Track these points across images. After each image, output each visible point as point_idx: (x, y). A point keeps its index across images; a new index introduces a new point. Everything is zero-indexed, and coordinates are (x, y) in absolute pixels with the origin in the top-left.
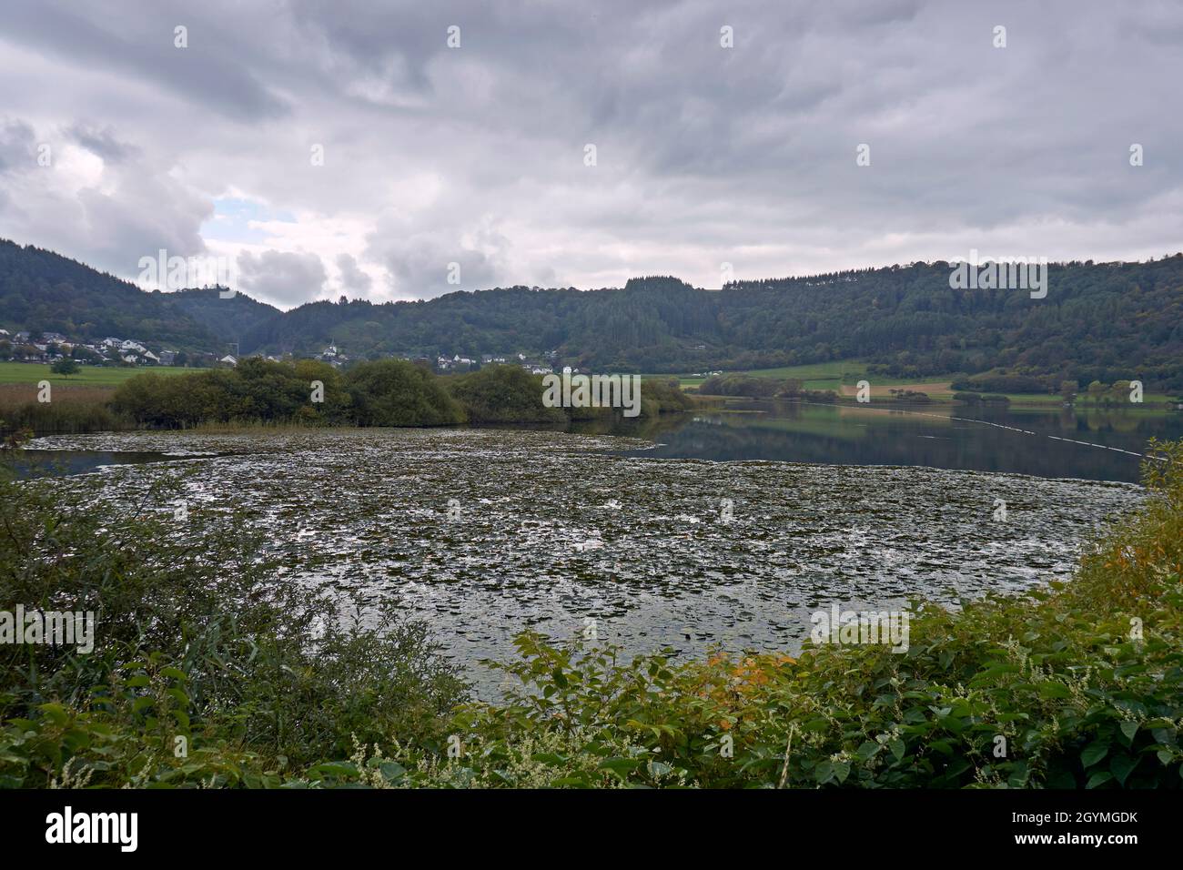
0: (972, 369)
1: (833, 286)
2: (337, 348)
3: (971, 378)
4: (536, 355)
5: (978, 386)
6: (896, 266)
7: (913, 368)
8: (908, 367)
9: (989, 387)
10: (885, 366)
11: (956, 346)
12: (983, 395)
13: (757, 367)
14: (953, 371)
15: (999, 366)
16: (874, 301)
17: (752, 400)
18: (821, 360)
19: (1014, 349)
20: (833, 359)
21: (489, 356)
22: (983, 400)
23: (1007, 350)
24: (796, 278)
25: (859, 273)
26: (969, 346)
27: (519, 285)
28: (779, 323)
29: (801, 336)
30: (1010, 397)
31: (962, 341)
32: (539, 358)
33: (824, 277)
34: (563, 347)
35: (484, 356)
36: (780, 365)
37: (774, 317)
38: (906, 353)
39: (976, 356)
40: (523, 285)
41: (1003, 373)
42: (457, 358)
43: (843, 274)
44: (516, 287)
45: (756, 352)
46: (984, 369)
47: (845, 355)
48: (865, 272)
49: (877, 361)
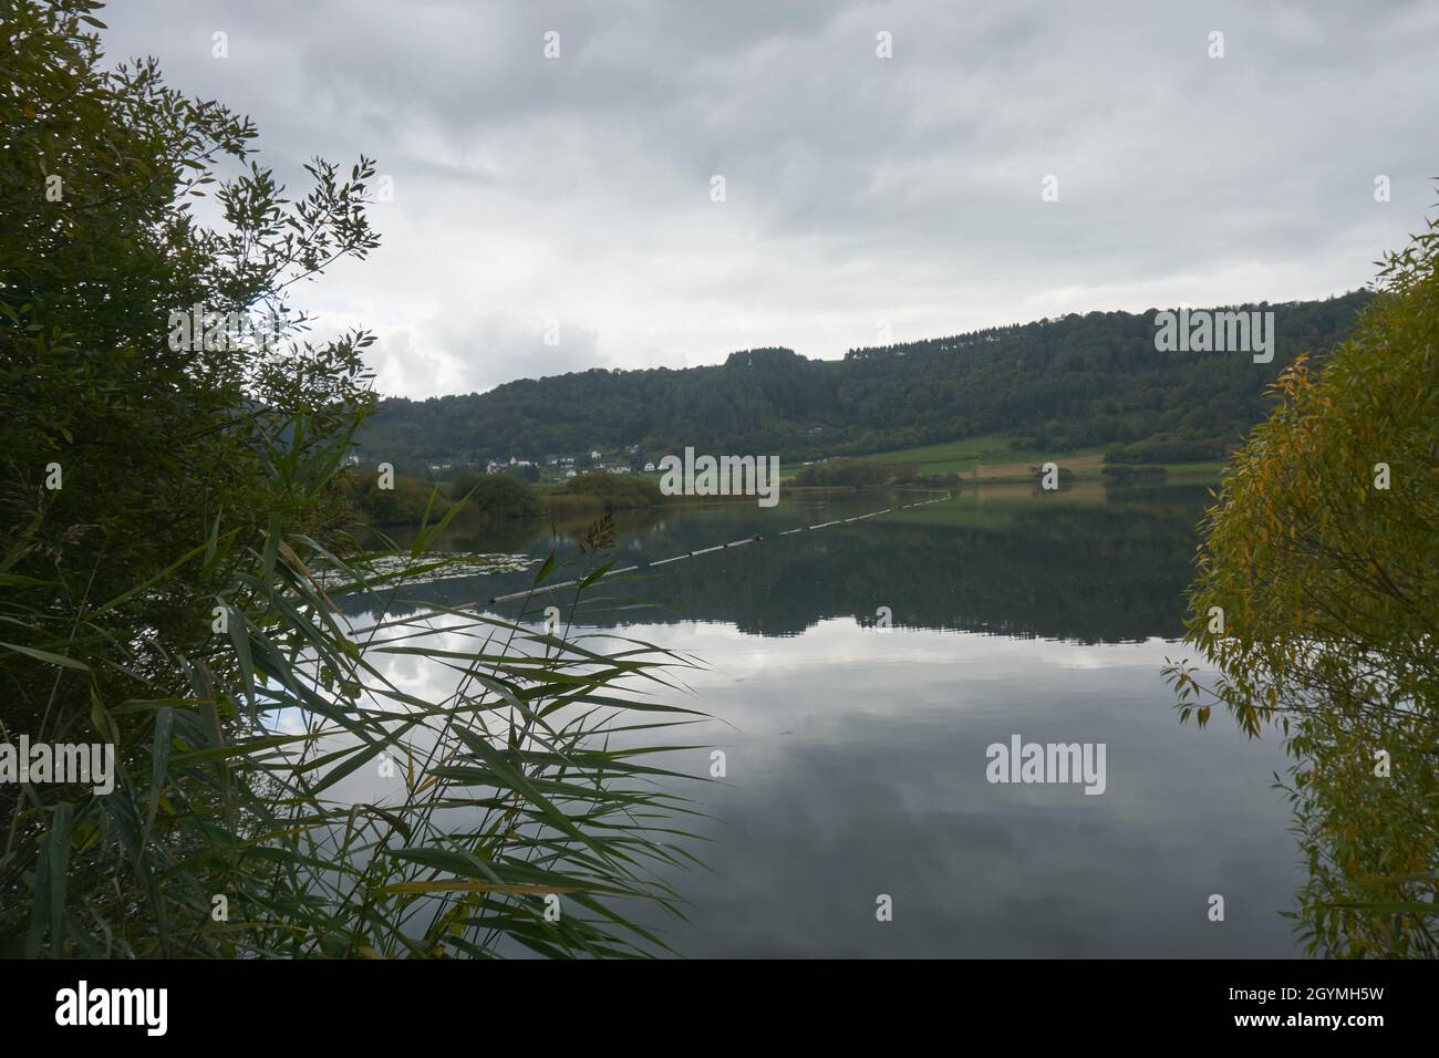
0: (1130, 438)
1: (971, 347)
2: (359, 457)
3: (1127, 449)
4: (616, 451)
5: (1136, 456)
6: (1045, 320)
7: (1061, 440)
8: (1058, 439)
9: (1147, 457)
10: (1032, 440)
11: (1112, 411)
12: (1136, 467)
13: (881, 449)
14: (1108, 441)
15: (1160, 431)
16: (1019, 362)
17: (853, 489)
18: (957, 437)
19: (1179, 410)
20: (971, 434)
21: (554, 456)
22: (1136, 473)
23: (1170, 411)
24: (929, 341)
25: (1003, 330)
26: (1127, 410)
27: (596, 367)
28: (909, 395)
29: (935, 409)
30: (1170, 468)
31: (1119, 405)
32: (616, 455)
33: (962, 338)
34: (647, 440)
35: (548, 457)
36: (908, 445)
37: (903, 389)
38: (1053, 423)
39: (1134, 422)
40: (600, 367)
41: (1164, 439)
42: (513, 461)
43: (985, 333)
44: (591, 371)
45: (882, 432)
46: (1145, 435)
47: (986, 430)
48: (1009, 329)
49: (1022, 434)
